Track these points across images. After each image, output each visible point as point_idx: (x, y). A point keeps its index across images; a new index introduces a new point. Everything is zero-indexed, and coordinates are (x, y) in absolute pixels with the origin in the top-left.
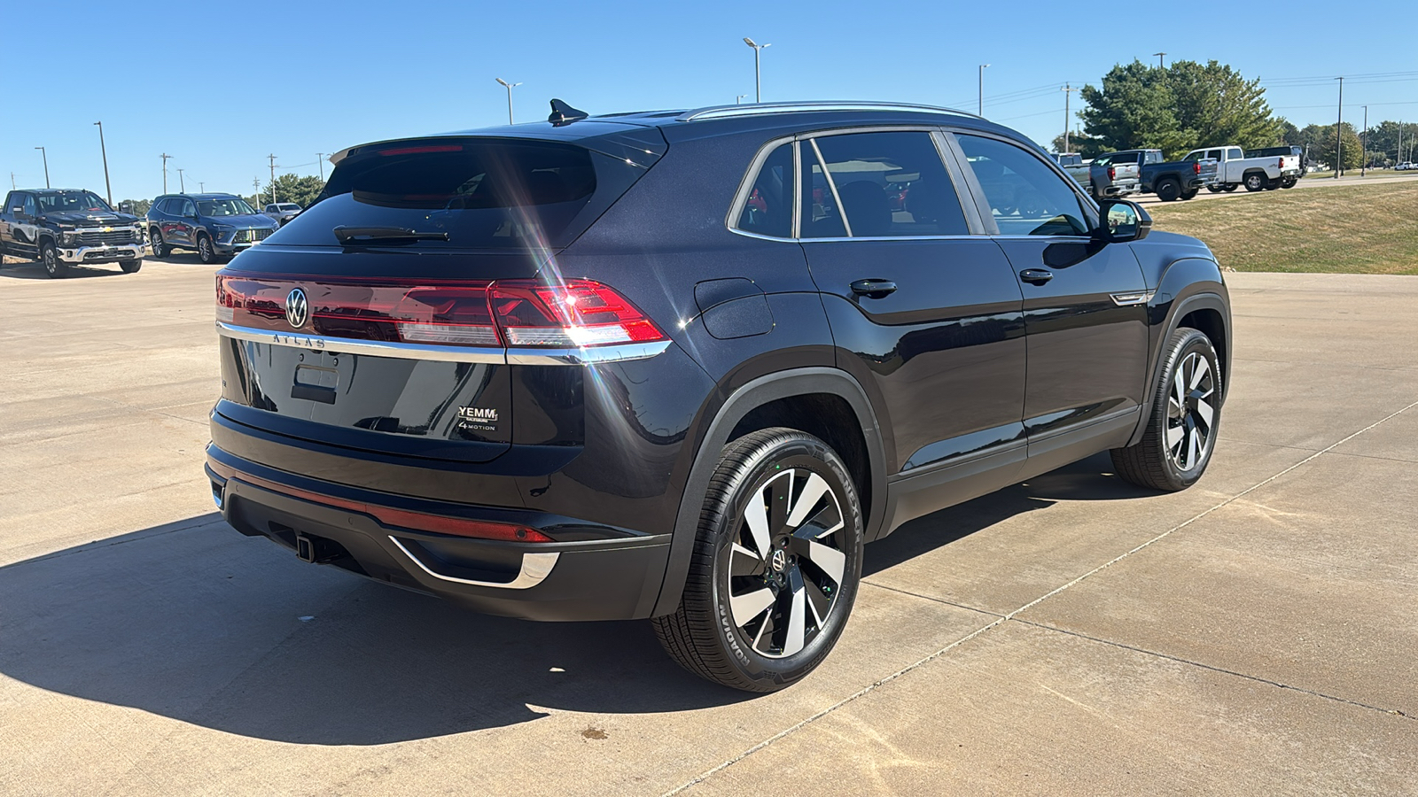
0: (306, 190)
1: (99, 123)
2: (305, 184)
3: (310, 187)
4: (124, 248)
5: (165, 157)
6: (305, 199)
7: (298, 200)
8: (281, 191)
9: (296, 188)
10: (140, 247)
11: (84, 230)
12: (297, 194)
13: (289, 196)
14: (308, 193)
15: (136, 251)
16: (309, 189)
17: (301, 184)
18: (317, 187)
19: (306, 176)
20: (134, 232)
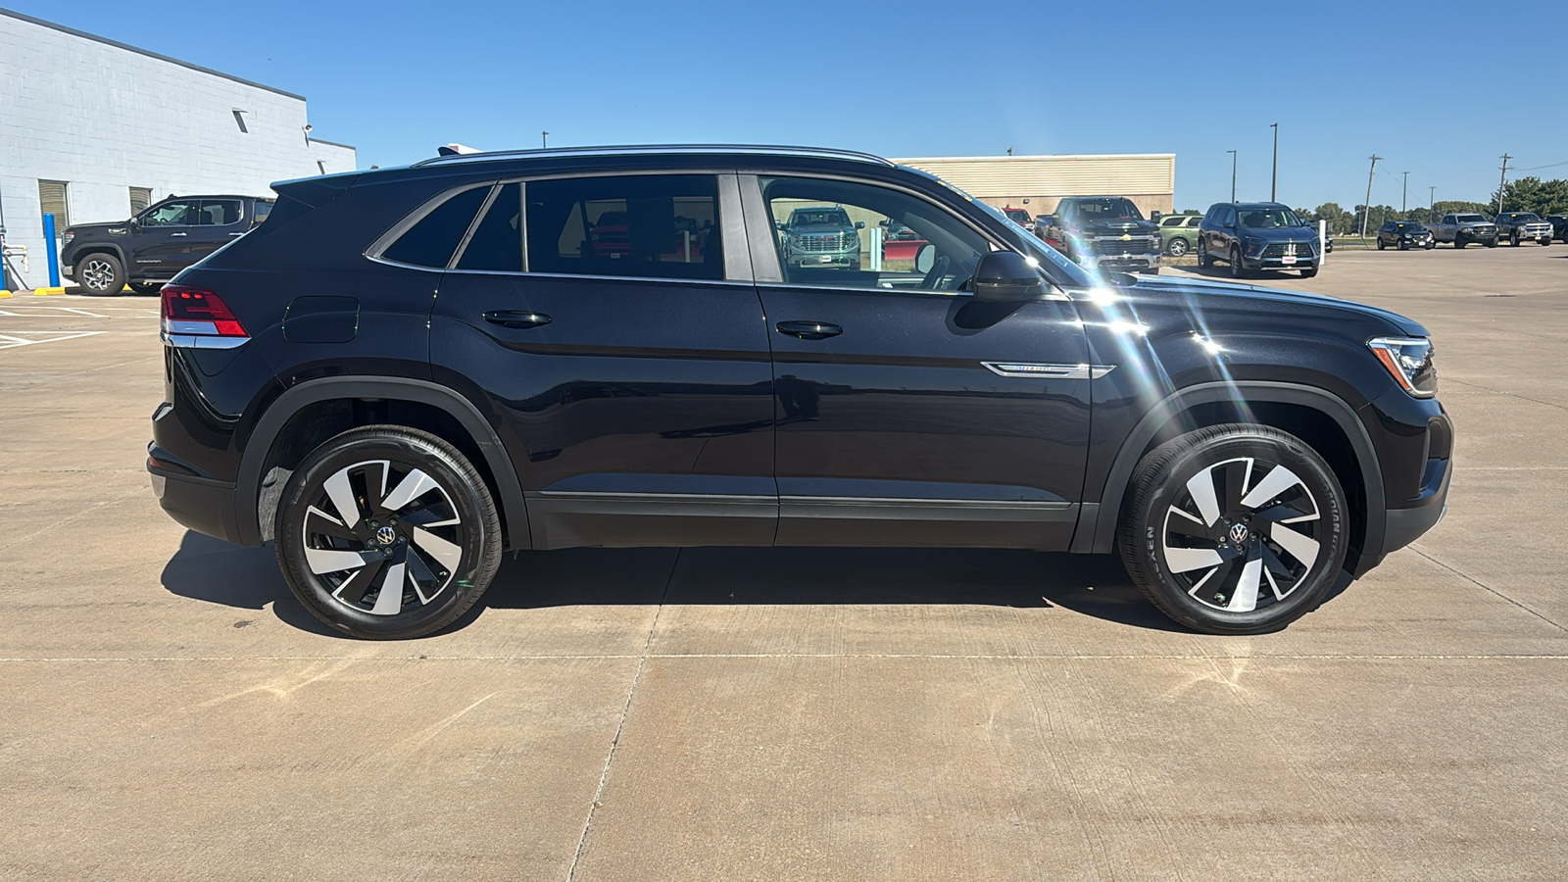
0: (1548, 196)
1: (1276, 125)
2: (1548, 190)
3: (1554, 193)
4: (1139, 257)
5: (1374, 159)
6: (1543, 207)
7: (1533, 209)
8: (1515, 198)
9: (1535, 194)
10: (1155, 257)
11: (1102, 238)
12: (1534, 202)
13: (1523, 205)
14: (1548, 201)
15: (1151, 261)
16: (1552, 196)
17: (1543, 189)
18: (1562, 193)
19: (1550, 180)
20: (1152, 241)
